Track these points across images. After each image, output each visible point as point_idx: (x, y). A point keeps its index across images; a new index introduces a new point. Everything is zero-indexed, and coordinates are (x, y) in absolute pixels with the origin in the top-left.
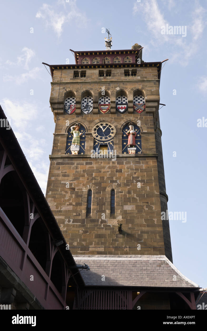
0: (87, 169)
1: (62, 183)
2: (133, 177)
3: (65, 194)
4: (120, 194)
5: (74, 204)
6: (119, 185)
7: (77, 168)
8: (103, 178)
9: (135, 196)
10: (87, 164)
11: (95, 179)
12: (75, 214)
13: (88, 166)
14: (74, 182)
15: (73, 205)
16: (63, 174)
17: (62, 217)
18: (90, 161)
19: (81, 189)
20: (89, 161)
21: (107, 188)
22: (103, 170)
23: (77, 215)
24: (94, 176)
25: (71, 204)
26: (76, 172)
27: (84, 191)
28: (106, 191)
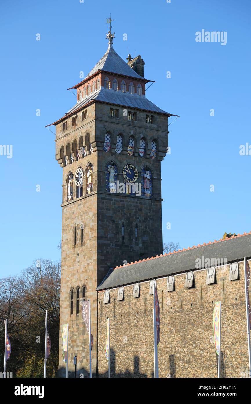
0: (121, 206)
1: (106, 215)
2: (148, 216)
3: (108, 224)
4: (141, 228)
5: (115, 232)
6: (140, 221)
7: (115, 204)
8: (131, 214)
9: (149, 231)
10: (121, 201)
11: (126, 215)
12: (115, 240)
13: (121, 203)
14: (113, 215)
15: (114, 234)
16: (107, 208)
17: (109, 242)
18: (123, 199)
19: (118, 222)
20: (121, 199)
21: (133, 222)
22: (130, 208)
23: (117, 241)
24: (125, 212)
25: (113, 233)
26: (114, 207)
27: (120, 223)
28: (133, 224)
